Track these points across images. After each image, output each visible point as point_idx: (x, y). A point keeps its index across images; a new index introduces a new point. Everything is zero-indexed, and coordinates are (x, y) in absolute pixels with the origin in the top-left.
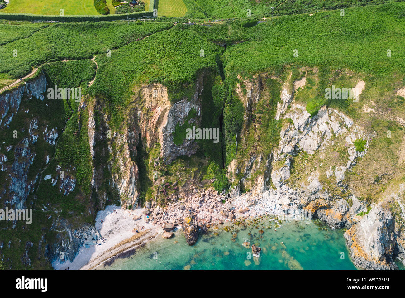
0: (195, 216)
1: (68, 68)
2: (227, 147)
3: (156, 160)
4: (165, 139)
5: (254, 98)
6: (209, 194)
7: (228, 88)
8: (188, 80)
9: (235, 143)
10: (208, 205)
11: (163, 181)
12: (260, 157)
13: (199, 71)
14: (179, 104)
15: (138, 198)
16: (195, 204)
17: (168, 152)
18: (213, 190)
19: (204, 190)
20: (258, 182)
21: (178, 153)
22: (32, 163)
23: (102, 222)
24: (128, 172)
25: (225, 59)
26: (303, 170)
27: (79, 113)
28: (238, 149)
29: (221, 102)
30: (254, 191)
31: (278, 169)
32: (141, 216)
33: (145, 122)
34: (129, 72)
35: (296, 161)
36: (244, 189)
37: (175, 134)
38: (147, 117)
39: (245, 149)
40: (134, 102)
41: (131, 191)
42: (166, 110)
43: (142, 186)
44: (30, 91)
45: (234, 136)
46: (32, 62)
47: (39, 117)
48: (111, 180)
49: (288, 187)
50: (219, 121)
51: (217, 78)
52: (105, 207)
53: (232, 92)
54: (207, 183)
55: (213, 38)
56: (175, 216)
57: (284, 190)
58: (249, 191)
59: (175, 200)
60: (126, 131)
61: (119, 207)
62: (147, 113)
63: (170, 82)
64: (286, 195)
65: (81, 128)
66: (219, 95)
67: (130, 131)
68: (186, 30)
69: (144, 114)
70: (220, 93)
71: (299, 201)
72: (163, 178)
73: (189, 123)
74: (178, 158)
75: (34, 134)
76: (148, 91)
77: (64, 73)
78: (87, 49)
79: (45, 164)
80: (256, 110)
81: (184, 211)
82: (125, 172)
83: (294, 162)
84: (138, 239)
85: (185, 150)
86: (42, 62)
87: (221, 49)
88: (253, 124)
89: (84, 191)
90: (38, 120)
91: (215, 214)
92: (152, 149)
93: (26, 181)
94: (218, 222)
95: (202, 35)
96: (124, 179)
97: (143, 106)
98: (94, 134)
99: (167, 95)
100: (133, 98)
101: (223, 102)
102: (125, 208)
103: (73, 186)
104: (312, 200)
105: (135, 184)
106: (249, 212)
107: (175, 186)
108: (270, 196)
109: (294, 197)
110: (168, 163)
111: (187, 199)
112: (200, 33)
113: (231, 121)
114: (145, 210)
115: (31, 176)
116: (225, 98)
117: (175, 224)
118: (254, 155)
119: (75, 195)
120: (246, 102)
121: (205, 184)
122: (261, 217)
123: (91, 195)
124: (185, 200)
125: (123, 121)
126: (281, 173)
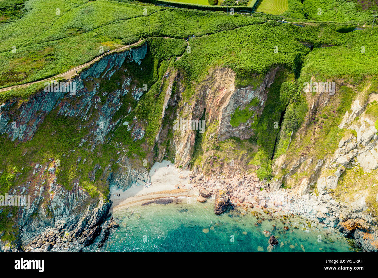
0: (230, 192)
1: (165, 43)
2: (280, 141)
3: (212, 135)
4: (223, 118)
5: (322, 102)
6: (251, 178)
7: (299, 87)
8: (257, 71)
9: (289, 140)
10: (246, 187)
11: (212, 154)
12: (311, 160)
13: (274, 65)
14: (243, 91)
15: (189, 162)
16: (234, 183)
17: (224, 130)
18: (255, 176)
19: (247, 173)
20: (302, 183)
21: (232, 134)
22: (118, 109)
23: (156, 171)
24: (186, 138)
25: (307, 60)
26: (353, 185)
27: (162, 81)
28: (291, 146)
29: (287, 98)
30: (296, 190)
31: (326, 177)
32: (187, 177)
33: (211, 100)
34: (211, 55)
35: (348, 174)
36: (286, 185)
37: (233, 116)
38: (214, 96)
39: (297, 147)
40: (206, 81)
41: (185, 154)
42: (230, 92)
43: (194, 152)
44: (132, 56)
45: (289, 132)
46: (141, 35)
47: (133, 77)
48: (172, 140)
49: (331, 197)
50: (280, 115)
51: (290, 75)
52: (162, 161)
53: (301, 91)
54: (251, 168)
55: (301, 38)
56: (214, 186)
57: (325, 199)
58: (290, 188)
59: (218, 173)
60: (193, 103)
61: (173, 164)
62: (215, 92)
63: (240, 69)
64: (326, 204)
65: (161, 92)
66: (287, 91)
67: (197, 105)
68: (276, 27)
69: (212, 93)
70: (288, 90)
71: (339, 215)
72: (213, 151)
73: (250, 110)
74: (231, 138)
75: (125, 88)
76: (220, 73)
77: (161, 47)
78: (186, 31)
79: (127, 114)
80: (321, 114)
81: (223, 185)
82: (185, 136)
83: (346, 175)
84: (176, 193)
85: (239, 133)
86: (149, 36)
87: (307, 50)
88: (313, 127)
89: (149, 142)
90: (132, 79)
91: (249, 197)
92: (212, 124)
93: (110, 121)
94: (249, 205)
95: (292, 33)
96: (182, 142)
97: (213, 86)
98: (168, 100)
99: (234, 80)
100: (206, 77)
101: (289, 98)
102: (177, 167)
103: (142, 135)
104: (352, 218)
105: (189, 149)
106: (282, 207)
107: (221, 161)
108: (310, 200)
109: (334, 208)
110: (221, 140)
111: (229, 176)
112: (290, 31)
113: (291, 118)
114: (192, 173)
115: (114, 119)
116: (292, 95)
117: (211, 193)
118: (305, 155)
119: (142, 144)
120: (312, 104)
121: (250, 168)
122: (292, 216)
123: (154, 147)
124: (227, 176)
125: (194, 94)
126: (328, 181)
